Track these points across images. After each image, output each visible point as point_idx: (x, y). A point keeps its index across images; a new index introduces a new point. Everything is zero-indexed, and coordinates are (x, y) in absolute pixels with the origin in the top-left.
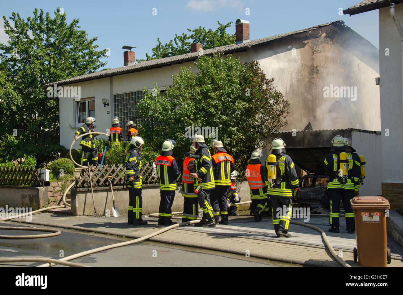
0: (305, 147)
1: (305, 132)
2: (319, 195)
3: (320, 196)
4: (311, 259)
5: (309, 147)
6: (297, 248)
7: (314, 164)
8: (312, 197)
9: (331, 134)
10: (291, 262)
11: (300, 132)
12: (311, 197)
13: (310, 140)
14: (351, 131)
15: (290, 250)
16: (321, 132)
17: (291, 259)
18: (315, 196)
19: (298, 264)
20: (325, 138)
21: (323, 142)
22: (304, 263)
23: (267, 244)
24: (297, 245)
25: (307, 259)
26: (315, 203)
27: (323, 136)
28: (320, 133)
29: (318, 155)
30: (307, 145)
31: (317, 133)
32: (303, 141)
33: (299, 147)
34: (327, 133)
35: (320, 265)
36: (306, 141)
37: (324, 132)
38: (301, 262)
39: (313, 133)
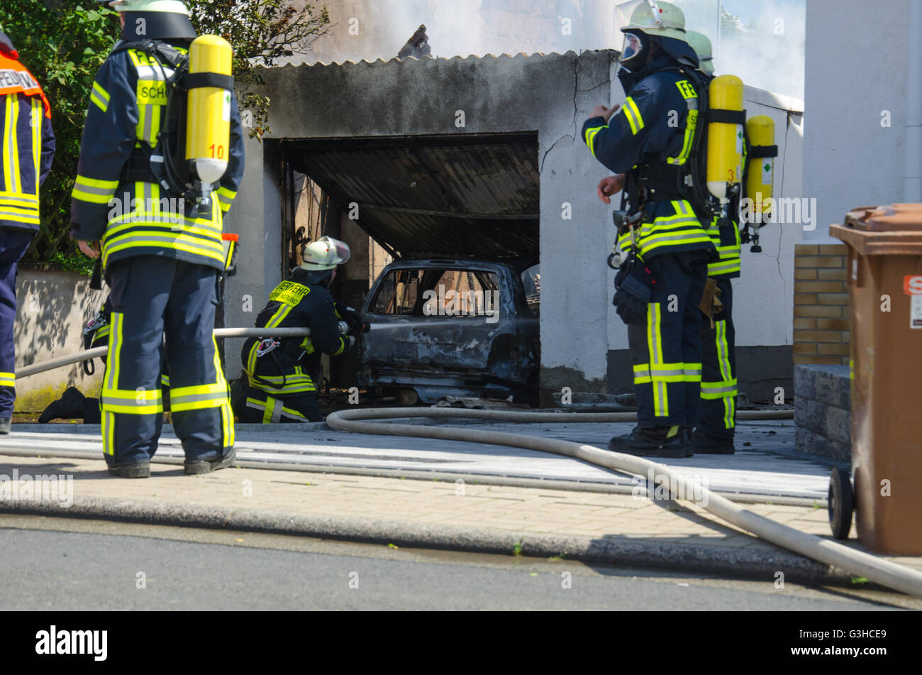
0: (406, 131)
1: (406, 65)
2: (453, 347)
3: (458, 349)
4: (616, 531)
5: (420, 132)
6: (508, 495)
7: (432, 213)
8: (423, 353)
9: (522, 72)
10: (517, 550)
11: (384, 65)
12: (421, 356)
13: (426, 100)
14: (609, 62)
15: (481, 503)
16: (477, 63)
17: (514, 534)
18: (435, 349)
19: (555, 559)
20: (494, 90)
21: (485, 109)
22: (586, 548)
23: (350, 484)
24: (501, 485)
25: (598, 535)
26: (435, 382)
27: (485, 83)
28: (473, 68)
29: (455, 170)
30: (414, 125)
31: (459, 69)
32: (398, 104)
33: (375, 133)
34: (504, 70)
35: (673, 552)
36: (410, 105)
37: (489, 63)
38: (572, 546)
39: (440, 68)
